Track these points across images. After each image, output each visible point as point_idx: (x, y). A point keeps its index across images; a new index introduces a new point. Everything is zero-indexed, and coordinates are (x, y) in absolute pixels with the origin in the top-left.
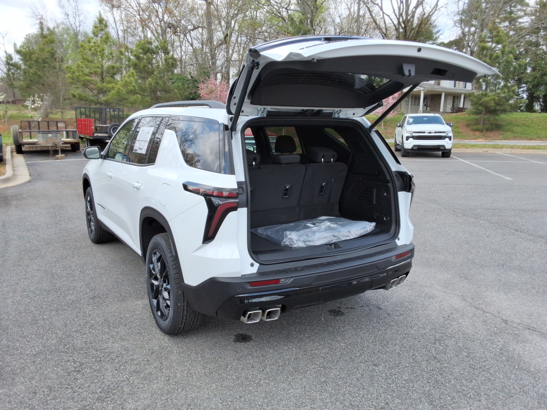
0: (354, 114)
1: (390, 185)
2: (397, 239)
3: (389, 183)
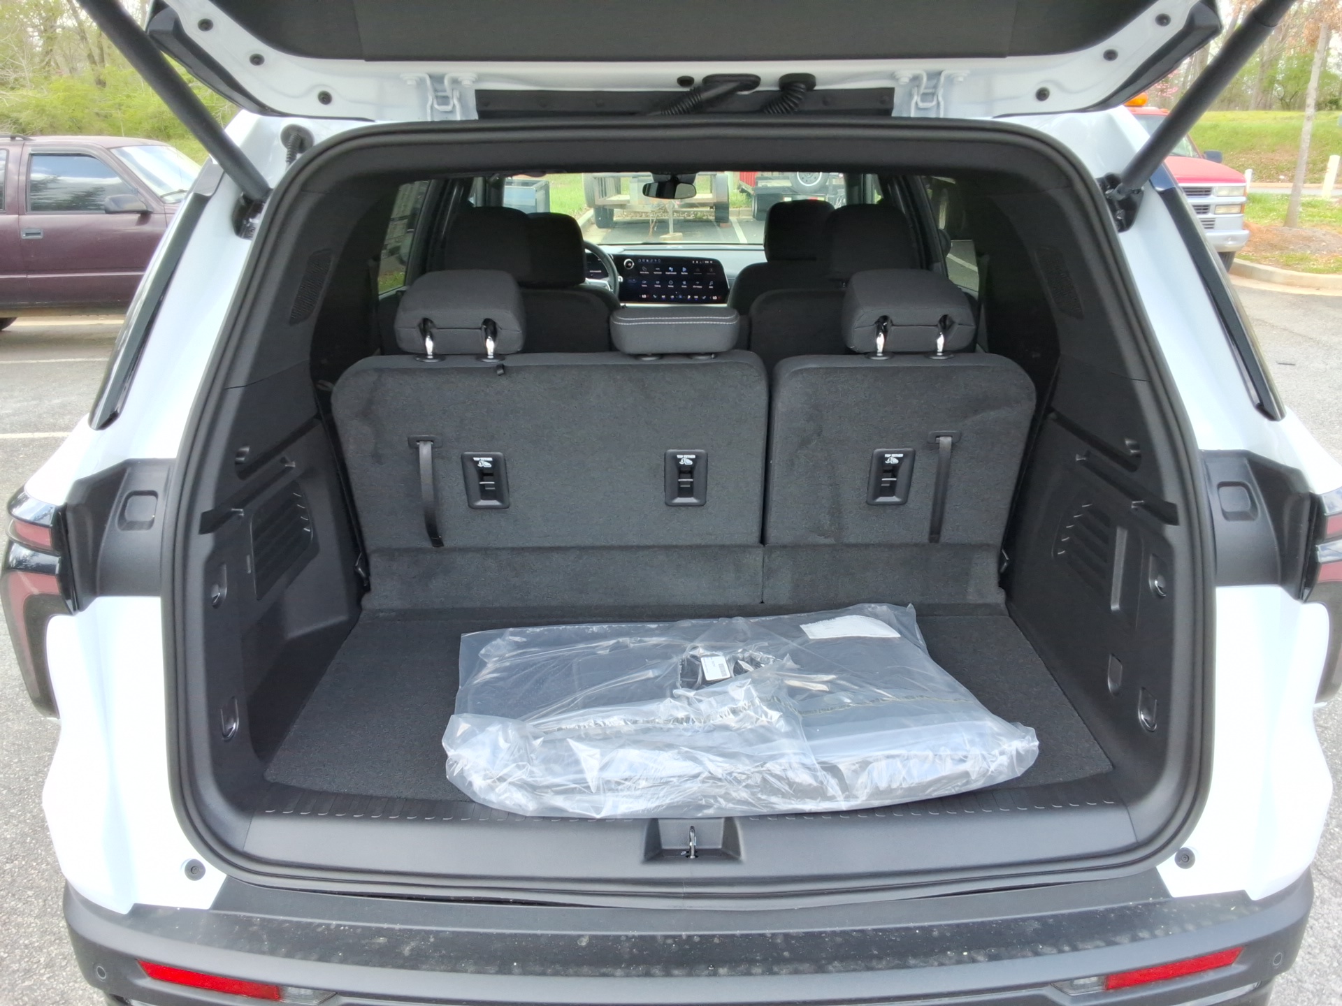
0: (1042, 95)
1: (1175, 534)
2: (1171, 860)
3: (1174, 521)
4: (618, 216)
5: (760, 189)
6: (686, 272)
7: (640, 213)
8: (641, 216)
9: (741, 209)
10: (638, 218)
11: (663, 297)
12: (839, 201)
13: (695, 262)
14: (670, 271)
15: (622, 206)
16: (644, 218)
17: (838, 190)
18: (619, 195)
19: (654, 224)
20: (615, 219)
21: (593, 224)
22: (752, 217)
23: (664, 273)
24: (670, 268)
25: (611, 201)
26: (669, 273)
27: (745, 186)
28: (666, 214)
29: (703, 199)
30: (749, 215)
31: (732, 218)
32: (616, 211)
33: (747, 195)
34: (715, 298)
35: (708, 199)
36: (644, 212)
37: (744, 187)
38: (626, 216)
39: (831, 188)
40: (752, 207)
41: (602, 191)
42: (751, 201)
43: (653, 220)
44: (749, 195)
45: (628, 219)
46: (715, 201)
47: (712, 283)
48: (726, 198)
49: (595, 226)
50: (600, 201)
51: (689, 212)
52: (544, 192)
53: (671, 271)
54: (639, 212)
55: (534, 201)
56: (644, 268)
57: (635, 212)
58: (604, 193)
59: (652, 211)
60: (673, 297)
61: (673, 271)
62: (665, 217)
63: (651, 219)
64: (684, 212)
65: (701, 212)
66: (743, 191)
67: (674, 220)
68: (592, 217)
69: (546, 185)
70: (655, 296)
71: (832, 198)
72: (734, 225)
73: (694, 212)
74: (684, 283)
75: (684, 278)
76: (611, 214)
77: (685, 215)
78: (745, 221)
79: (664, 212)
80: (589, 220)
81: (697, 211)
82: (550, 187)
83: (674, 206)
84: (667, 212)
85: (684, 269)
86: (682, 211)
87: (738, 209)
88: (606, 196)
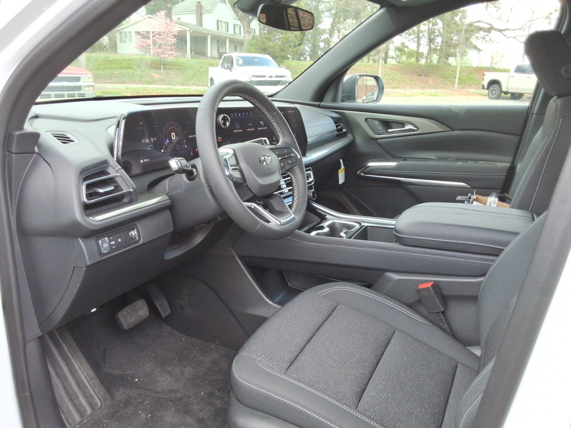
23: (256, 129)
56: (237, 125)
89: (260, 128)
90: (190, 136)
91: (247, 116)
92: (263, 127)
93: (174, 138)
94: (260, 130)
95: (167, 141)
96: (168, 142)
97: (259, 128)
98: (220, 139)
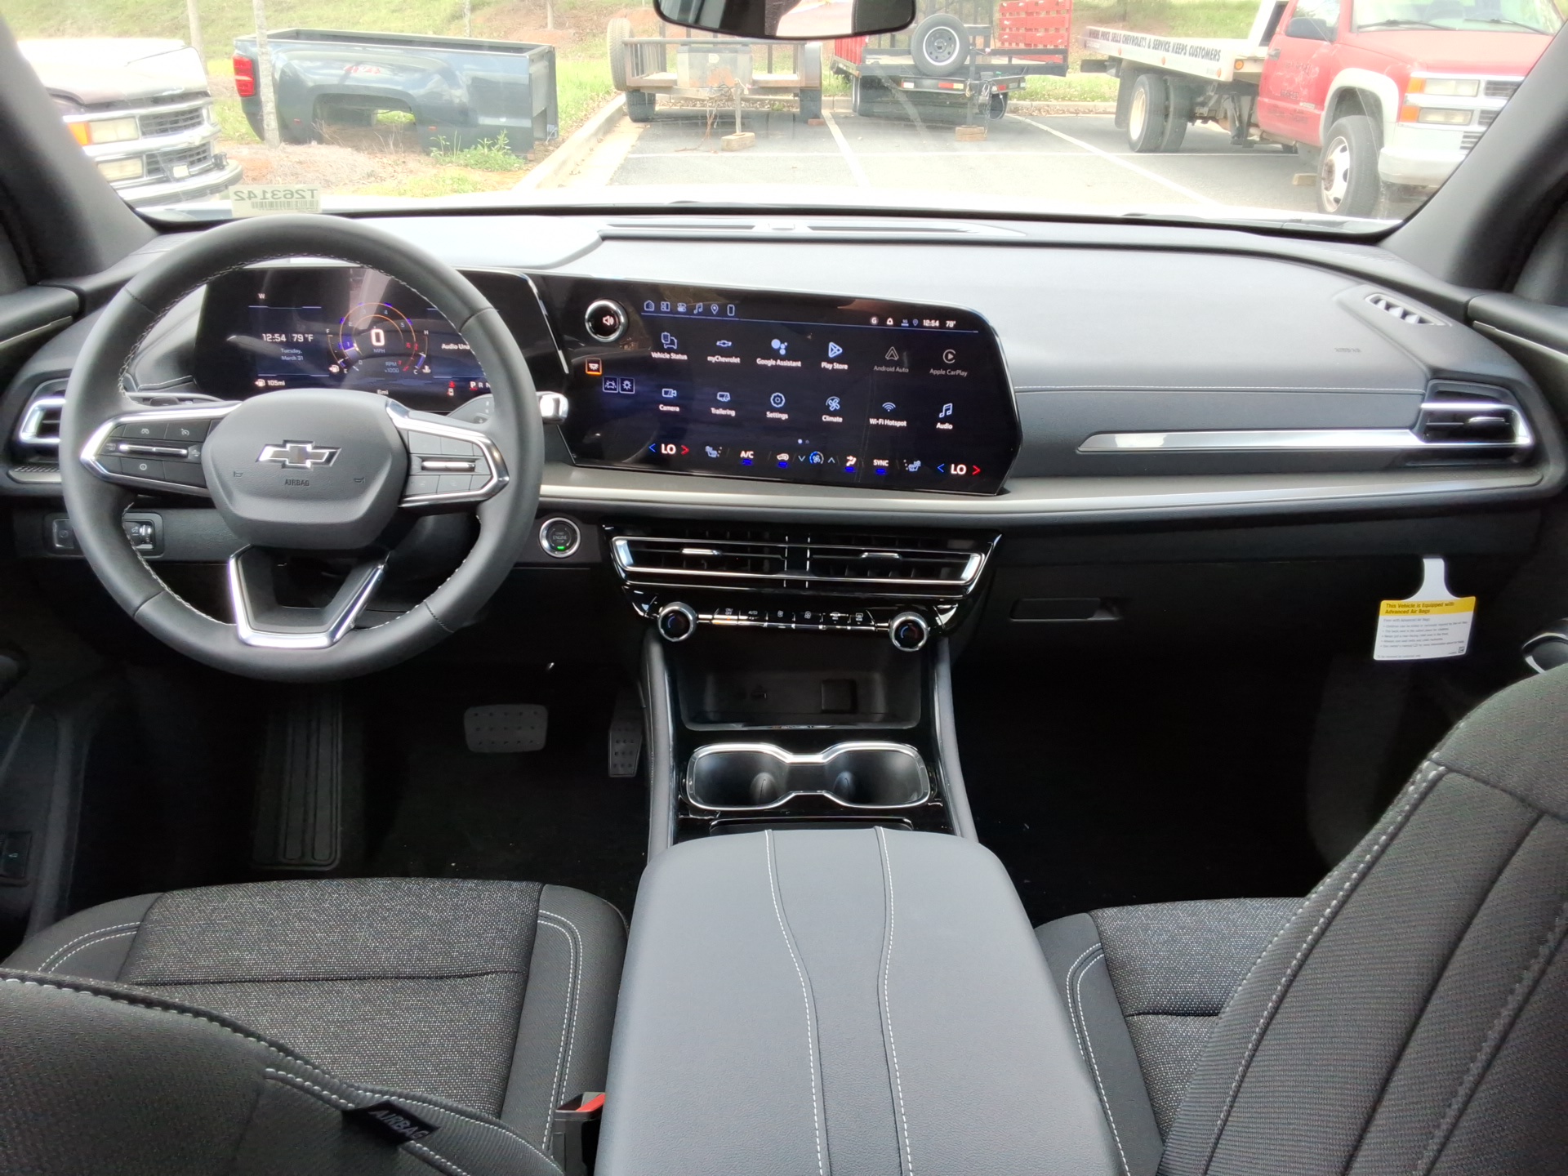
4: (662, 104)
5: (868, 67)
6: (838, 360)
7: (694, 101)
8: (694, 106)
9: (836, 98)
10: (689, 108)
11: (747, 455)
12: (986, 89)
13: (882, 321)
14: (775, 354)
15: (667, 88)
16: (698, 107)
17: (982, 73)
18: (664, 73)
19: (712, 119)
20: (657, 108)
21: (625, 115)
22: (851, 111)
23: (748, 360)
24: (776, 344)
25: (650, 81)
26: (770, 363)
27: (843, 64)
28: (729, 103)
29: (786, 81)
30: (847, 108)
31: (825, 112)
32: (659, 96)
33: (844, 78)
34: (959, 470)
35: (793, 81)
36: (699, 100)
37: (841, 66)
38: (674, 104)
39: (972, 69)
40: (852, 97)
41: (637, 64)
42: (851, 88)
43: (711, 112)
44: (847, 76)
45: (676, 108)
46: (803, 85)
47: (948, 409)
48: (818, 82)
49: (628, 119)
50: (633, 80)
51: (762, 101)
52: (547, 63)
53: (779, 355)
54: (691, 99)
55: (528, 76)
56: (666, 338)
57: (687, 99)
58: (640, 68)
59: (711, 99)
60: (784, 457)
61: (789, 356)
62: (728, 108)
63: (708, 109)
64: (756, 101)
65: (780, 101)
66: (839, 71)
67: (742, 111)
68: (624, 104)
69: (549, 52)
70: (712, 453)
71: (977, 85)
72: (827, 122)
73: (770, 100)
74: (834, 404)
75: (834, 384)
76: (652, 101)
77: (757, 105)
78: (843, 116)
79: (727, 101)
80: (620, 110)
81: (775, 100)
82: (557, 55)
83: (743, 91)
84: (732, 100)
85: (834, 350)
86: (753, 99)
87: (831, 98)
88: (643, 72)
89: (769, 359)
90: (447, 343)
91: (713, 315)
92: (783, 358)
93: (382, 343)
94: (765, 366)
95: (352, 346)
96: (358, 349)
97: (763, 358)
98: (598, 370)
